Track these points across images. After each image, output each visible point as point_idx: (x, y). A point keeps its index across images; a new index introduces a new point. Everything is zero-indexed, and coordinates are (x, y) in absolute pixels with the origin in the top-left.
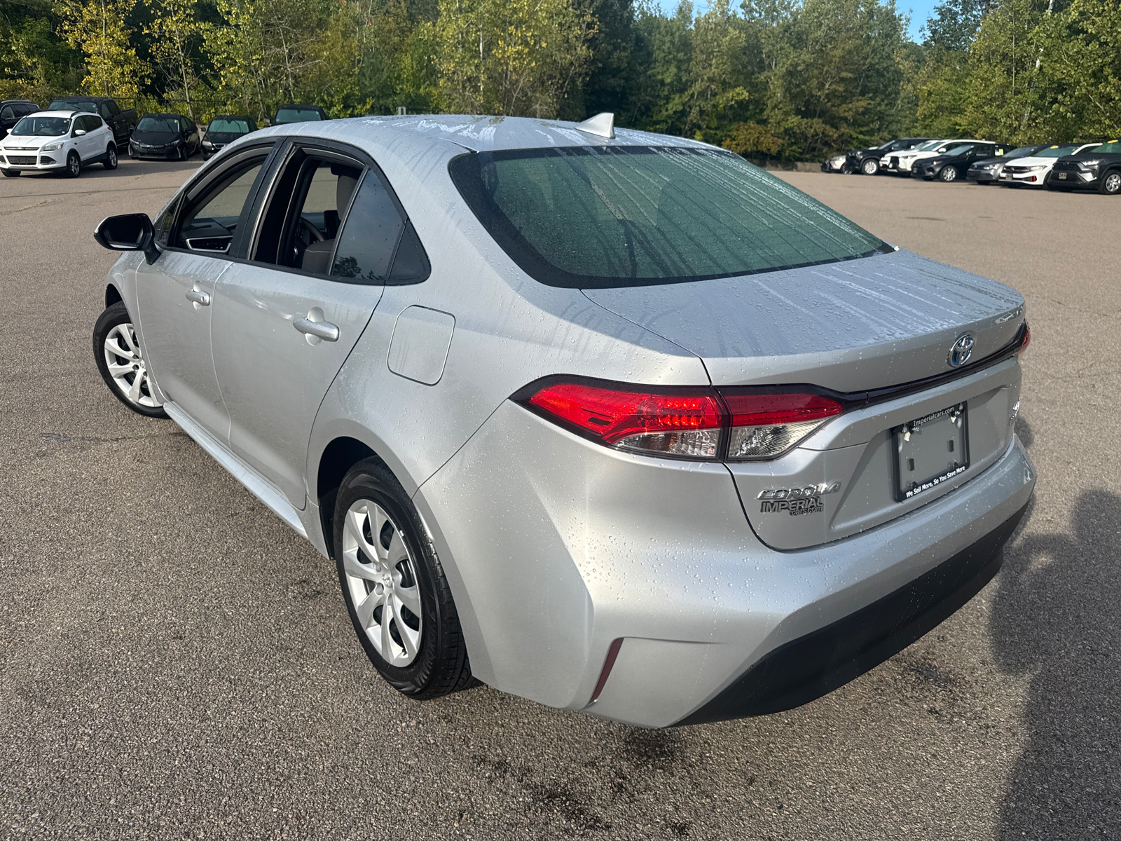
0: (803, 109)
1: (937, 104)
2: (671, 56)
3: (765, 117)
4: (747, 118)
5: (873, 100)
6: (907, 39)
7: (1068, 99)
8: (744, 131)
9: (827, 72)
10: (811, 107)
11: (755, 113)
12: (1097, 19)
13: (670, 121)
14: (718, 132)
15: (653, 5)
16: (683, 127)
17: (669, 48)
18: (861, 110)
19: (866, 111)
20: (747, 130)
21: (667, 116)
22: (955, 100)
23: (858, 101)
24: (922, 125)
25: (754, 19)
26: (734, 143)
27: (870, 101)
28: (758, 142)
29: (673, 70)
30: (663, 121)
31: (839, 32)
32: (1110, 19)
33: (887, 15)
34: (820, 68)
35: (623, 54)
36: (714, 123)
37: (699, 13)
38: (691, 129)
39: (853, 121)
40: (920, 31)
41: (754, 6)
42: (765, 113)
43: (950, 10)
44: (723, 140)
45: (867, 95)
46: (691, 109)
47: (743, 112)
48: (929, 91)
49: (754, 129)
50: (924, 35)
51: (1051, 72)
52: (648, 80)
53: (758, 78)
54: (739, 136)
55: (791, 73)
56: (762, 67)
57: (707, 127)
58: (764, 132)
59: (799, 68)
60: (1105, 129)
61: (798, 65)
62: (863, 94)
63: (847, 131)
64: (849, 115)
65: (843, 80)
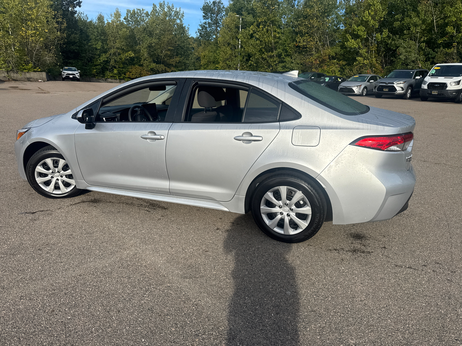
0: (156, 61)
1: (208, 60)
2: (98, 38)
3: (142, 64)
4: (135, 64)
5: (181, 58)
6: (189, 35)
7: (253, 59)
8: (134, 69)
9: (163, 46)
10: (159, 60)
11: (138, 62)
12: (258, 33)
13: (102, 65)
14: (123, 69)
15: (84, 15)
16: (108, 67)
17: (97, 34)
18: (178, 61)
19: (180, 62)
20: (135, 69)
21: (100, 63)
22: (214, 59)
23: (176, 58)
24: (203, 67)
25: (130, 24)
26: (131, 74)
27: (180, 58)
28: (141, 73)
29: (100, 43)
30: (99, 65)
31: (165, 31)
32: (262, 34)
33: (181, 26)
34: (160, 45)
35: (76, 36)
36: (122, 66)
37: (107, 20)
38: (112, 68)
39: (175, 65)
40: (196, 33)
41: (129, 19)
42: (141, 62)
43: (205, 26)
44: (126, 73)
45: (179, 56)
46: (110, 60)
47: (132, 62)
48: (204, 55)
49: (138, 68)
50: (197, 34)
51: (247, 50)
52: (89, 47)
53: (136, 48)
54: (133, 71)
55: (150, 46)
56: (136, 44)
57: (119, 67)
58: (142, 69)
59: (153, 45)
60: (265, 69)
61: (152, 43)
62: (177, 55)
63: (174, 69)
64: (174, 63)
65: (169, 50)
